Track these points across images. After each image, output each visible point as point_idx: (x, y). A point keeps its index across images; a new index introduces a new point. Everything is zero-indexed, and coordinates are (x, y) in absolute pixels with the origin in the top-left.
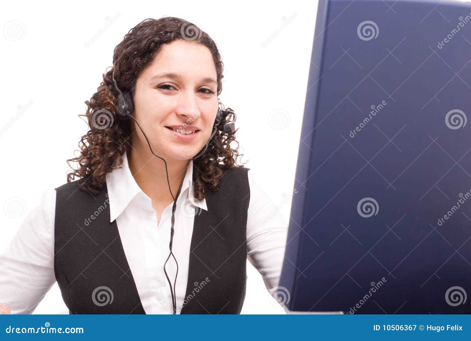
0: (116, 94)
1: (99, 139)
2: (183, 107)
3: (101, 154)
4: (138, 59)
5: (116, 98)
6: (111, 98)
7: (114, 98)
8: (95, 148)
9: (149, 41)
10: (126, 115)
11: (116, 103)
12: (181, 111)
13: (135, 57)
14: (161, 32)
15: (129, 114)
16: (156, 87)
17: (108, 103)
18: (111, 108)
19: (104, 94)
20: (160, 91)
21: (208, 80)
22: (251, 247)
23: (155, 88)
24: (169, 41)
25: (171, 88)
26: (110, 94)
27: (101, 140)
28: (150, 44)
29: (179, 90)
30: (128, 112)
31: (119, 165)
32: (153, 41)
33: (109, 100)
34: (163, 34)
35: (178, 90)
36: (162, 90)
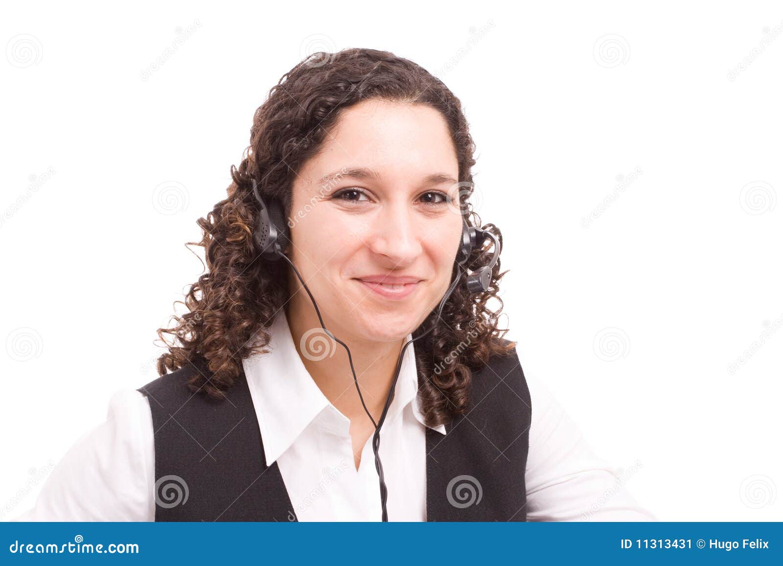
0: (255, 208)
1: (220, 297)
2: (385, 238)
3: (223, 328)
4: (291, 142)
5: (255, 217)
6: (245, 218)
7: (250, 217)
8: (212, 316)
9: (313, 105)
10: (274, 252)
11: (255, 227)
12: (380, 247)
13: (288, 135)
14: (340, 85)
15: (279, 250)
16: (331, 197)
17: (239, 228)
18: (245, 237)
19: (231, 208)
20: (338, 204)
21: (439, 179)
22: (534, 505)
23: (329, 200)
24: (352, 101)
25: (362, 198)
26: (243, 211)
27: (223, 299)
28: (315, 110)
29: (378, 201)
30: (278, 246)
31: (262, 346)
32: (322, 104)
33: (240, 222)
34: (342, 88)
35: (375, 202)
36: (340, 201)
